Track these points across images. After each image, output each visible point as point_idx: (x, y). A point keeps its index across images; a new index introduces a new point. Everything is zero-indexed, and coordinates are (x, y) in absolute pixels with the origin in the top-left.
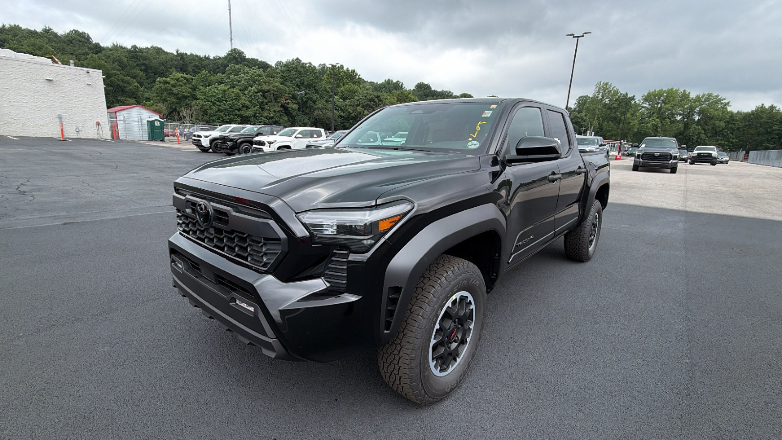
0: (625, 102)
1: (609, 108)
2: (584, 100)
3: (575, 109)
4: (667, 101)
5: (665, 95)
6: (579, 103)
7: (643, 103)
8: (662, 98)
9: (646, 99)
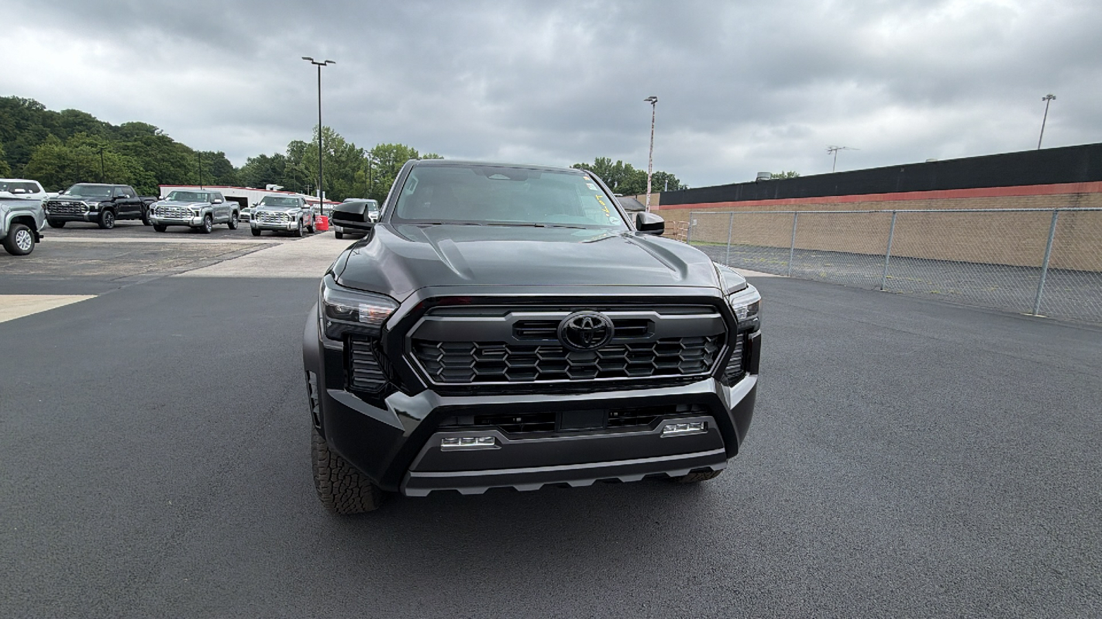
0: (354, 155)
1: (337, 162)
2: (299, 147)
3: (289, 158)
4: (398, 159)
5: (395, 151)
6: (293, 150)
7: (373, 158)
8: (392, 155)
9: (377, 153)
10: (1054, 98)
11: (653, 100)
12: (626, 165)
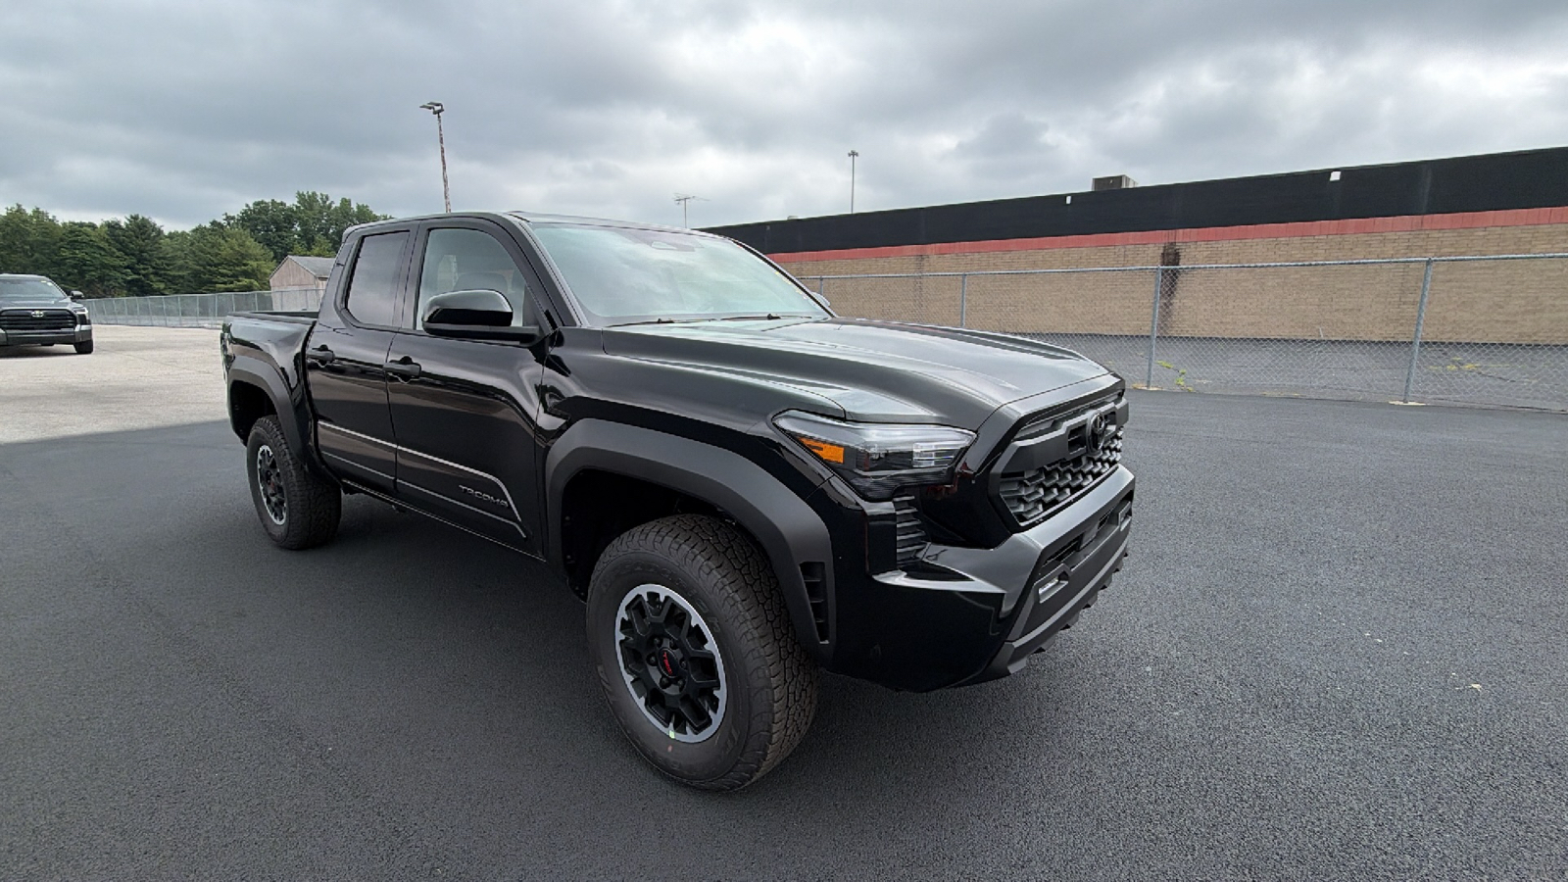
10: (857, 155)
11: (437, 109)
12: (358, 207)
